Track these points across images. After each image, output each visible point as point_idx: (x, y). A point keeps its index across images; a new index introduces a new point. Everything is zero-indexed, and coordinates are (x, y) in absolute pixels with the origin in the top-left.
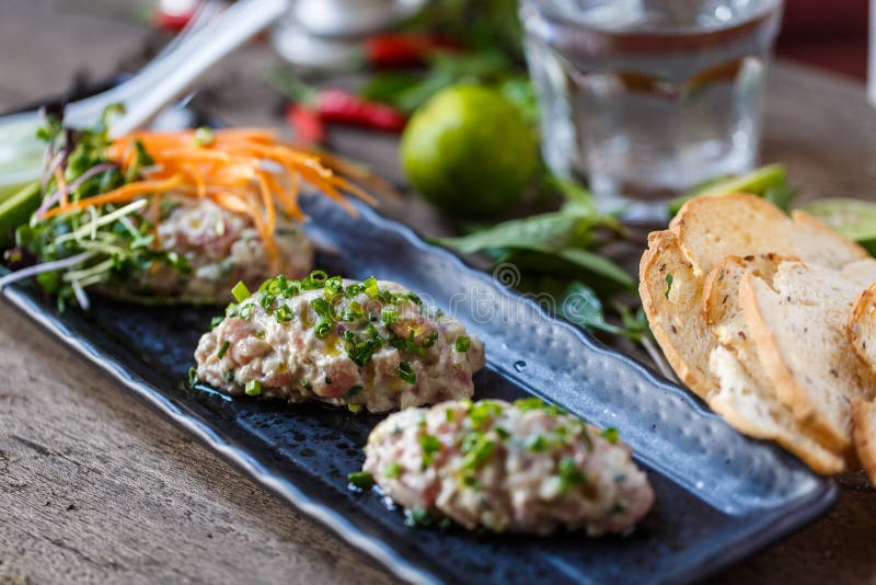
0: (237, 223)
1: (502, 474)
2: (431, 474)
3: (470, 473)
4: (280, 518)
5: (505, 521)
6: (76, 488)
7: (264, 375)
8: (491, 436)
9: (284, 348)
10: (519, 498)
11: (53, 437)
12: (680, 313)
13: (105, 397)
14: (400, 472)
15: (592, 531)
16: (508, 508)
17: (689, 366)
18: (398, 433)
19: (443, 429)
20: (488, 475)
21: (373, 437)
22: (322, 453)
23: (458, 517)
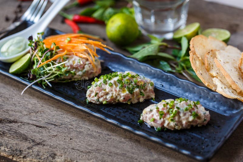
0: (84, 60)
1: (180, 117)
2: (162, 120)
3: (172, 118)
4: (121, 133)
5: (181, 127)
6: (69, 134)
7: (107, 99)
8: (176, 109)
9: (112, 92)
10: (184, 122)
11: (56, 121)
12: (201, 70)
13: (62, 108)
14: (155, 120)
15: (199, 126)
16: (182, 125)
17: (207, 82)
18: (151, 111)
19: (163, 109)
20: (177, 118)
21: (144, 112)
22: (127, 116)
23: (170, 128)
